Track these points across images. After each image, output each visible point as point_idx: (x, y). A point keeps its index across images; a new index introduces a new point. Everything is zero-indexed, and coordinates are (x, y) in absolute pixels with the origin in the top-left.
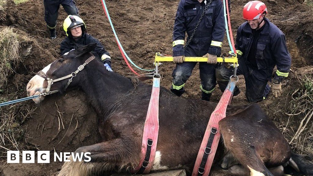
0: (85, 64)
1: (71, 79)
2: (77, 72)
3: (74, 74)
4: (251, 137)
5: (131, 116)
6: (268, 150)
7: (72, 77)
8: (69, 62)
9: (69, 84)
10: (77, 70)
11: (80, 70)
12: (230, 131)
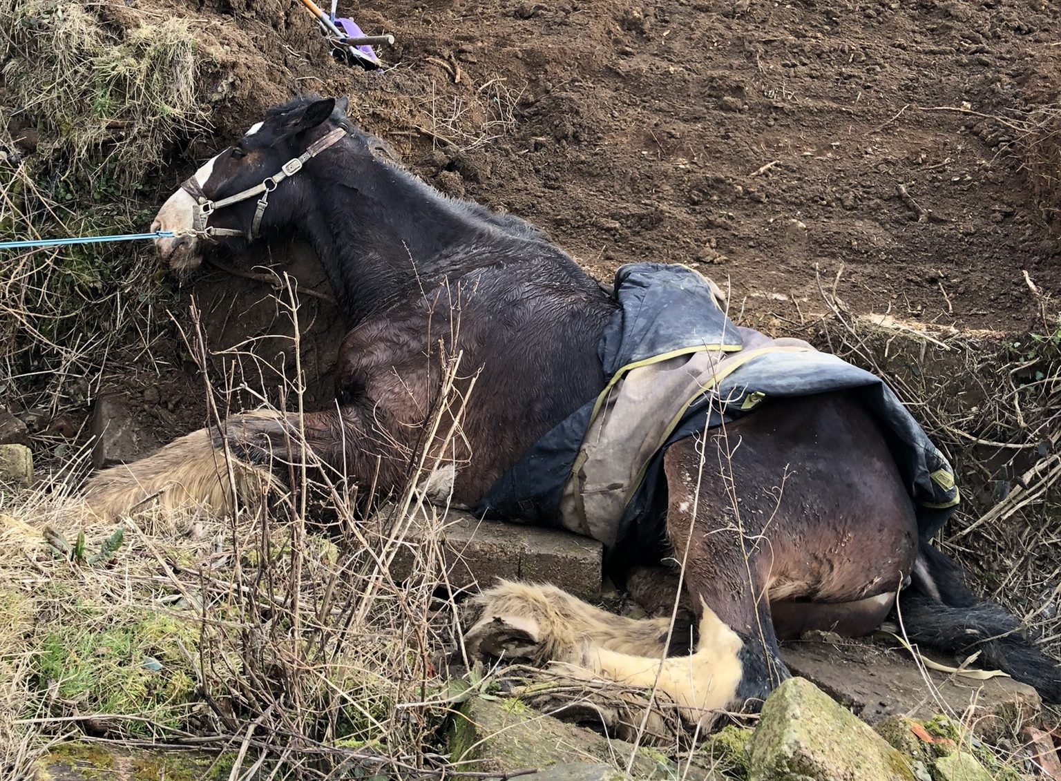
0: (305, 157)
1: (264, 199)
2: (277, 178)
3: (270, 184)
4: (757, 509)
5: (404, 337)
6: (816, 558)
7: (264, 192)
8: (261, 160)
9: (259, 213)
10: (281, 173)
11: (289, 174)
12: (689, 479)
